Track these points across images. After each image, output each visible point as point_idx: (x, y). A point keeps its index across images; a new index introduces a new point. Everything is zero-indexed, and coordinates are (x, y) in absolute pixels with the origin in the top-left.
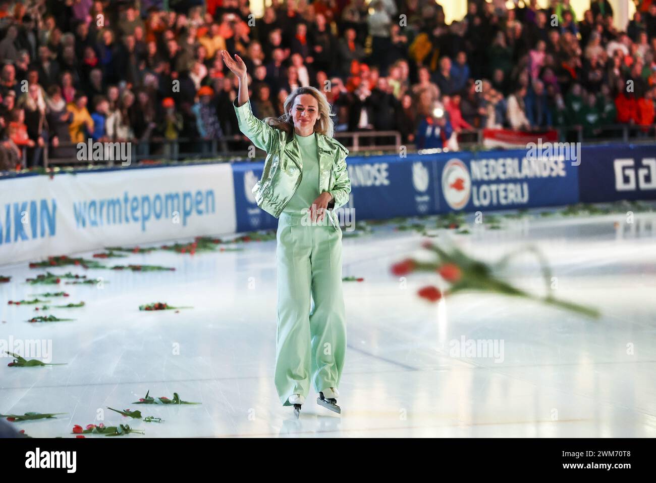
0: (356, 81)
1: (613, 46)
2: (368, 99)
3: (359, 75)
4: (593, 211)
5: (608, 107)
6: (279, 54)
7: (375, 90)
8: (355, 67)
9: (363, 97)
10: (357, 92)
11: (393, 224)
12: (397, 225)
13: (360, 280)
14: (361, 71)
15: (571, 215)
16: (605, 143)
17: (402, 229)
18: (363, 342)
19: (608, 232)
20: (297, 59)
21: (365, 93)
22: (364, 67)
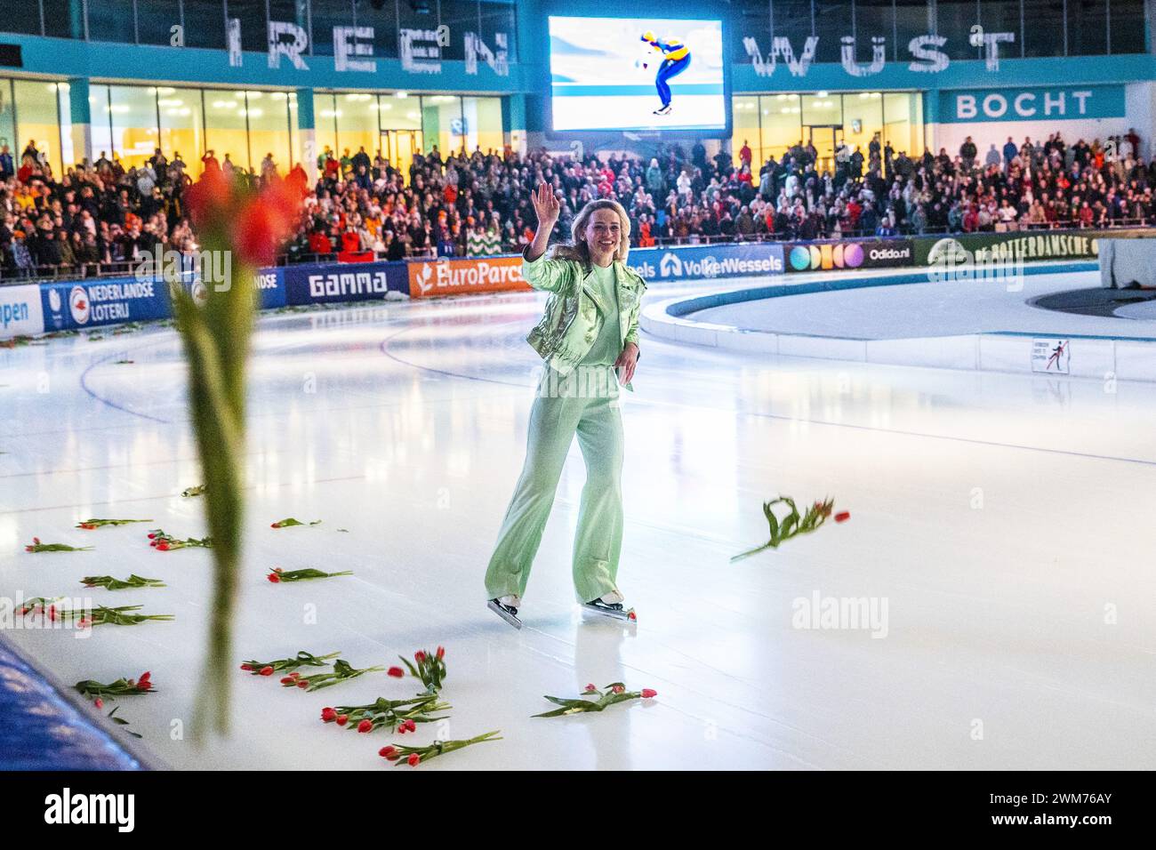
0: (128, 226)
1: (308, 200)
2: (138, 238)
3: (130, 222)
4: (296, 311)
5: (305, 241)
6: (73, 208)
7: (142, 232)
8: (128, 216)
9: (134, 237)
10: (130, 234)
11: (157, 323)
12: (160, 324)
13: (132, 362)
14: (132, 219)
15: (281, 314)
16: (303, 265)
17: (164, 326)
18: (131, 405)
19: (306, 324)
20: (86, 213)
21: (136, 234)
22: (134, 216)
